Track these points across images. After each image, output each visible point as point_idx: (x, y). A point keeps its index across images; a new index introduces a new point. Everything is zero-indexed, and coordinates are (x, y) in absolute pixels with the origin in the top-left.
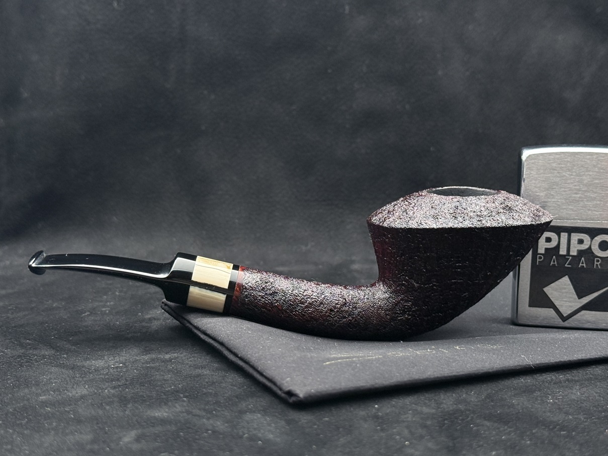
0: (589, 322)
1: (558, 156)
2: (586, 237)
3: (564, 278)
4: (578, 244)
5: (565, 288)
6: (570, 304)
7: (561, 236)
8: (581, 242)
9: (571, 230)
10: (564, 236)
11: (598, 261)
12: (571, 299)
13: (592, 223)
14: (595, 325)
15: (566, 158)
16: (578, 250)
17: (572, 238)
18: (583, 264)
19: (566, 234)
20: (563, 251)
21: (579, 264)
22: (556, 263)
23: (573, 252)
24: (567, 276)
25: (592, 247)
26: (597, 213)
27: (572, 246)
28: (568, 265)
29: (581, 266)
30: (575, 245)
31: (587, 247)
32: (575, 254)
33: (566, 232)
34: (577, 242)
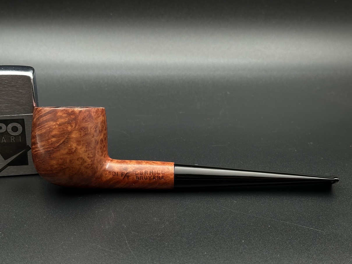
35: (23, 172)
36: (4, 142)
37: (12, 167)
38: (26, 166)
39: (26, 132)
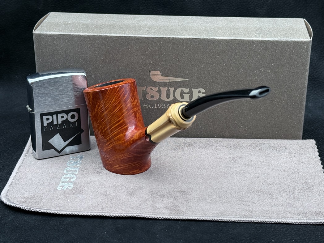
3: (57, 135)
7: (54, 116)
8: (63, 117)
9: (57, 113)
11: (71, 124)
13: (66, 108)
16: (62, 121)
17: (58, 116)
18: (65, 126)
19: (56, 115)
20: (55, 123)
21: (63, 127)
22: (53, 129)
23: (60, 122)
24: (58, 133)
25: (68, 119)
26: (68, 103)
27: (59, 119)
28: (58, 128)
31: (66, 119)
32: (61, 123)
34: (61, 118)
37: (69, 147)
39: (81, 119)
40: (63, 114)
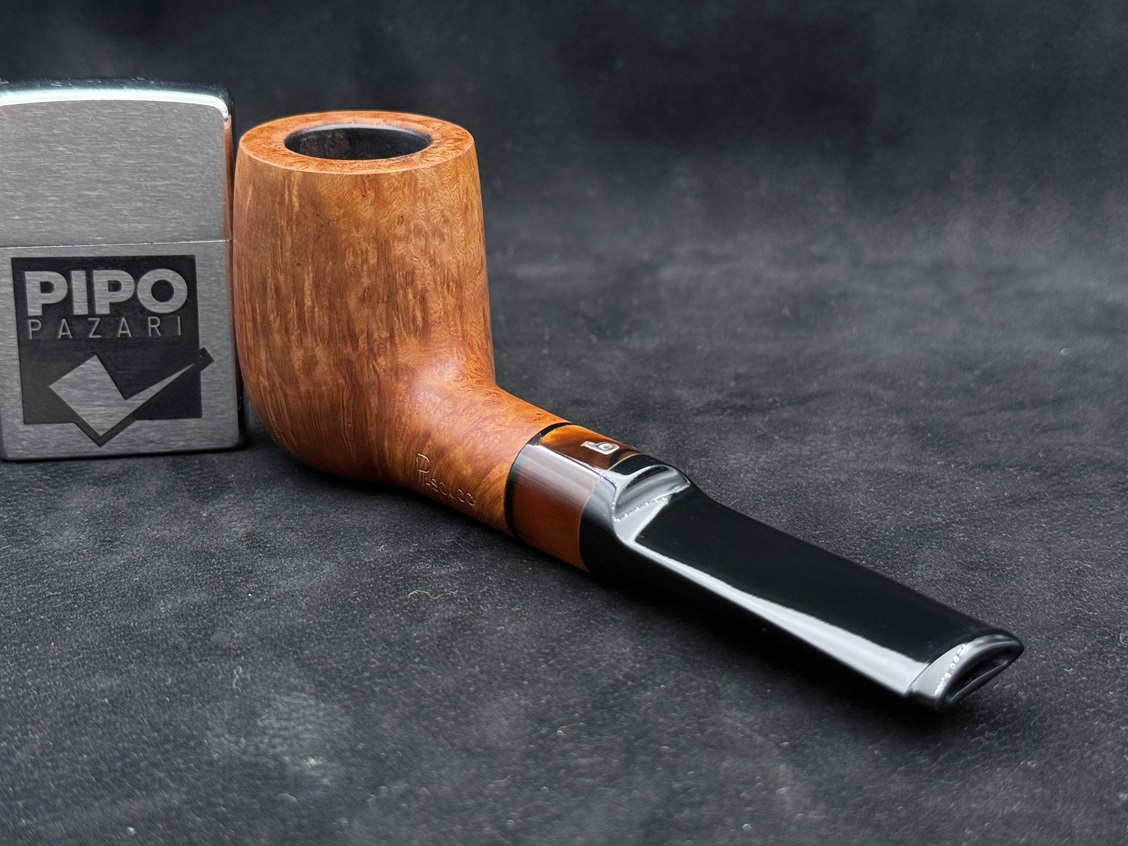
0: (153, 442)
1: (42, 112)
2: (123, 277)
3: (88, 362)
4: (110, 290)
5: (94, 381)
6: (110, 411)
7: (73, 277)
8: (115, 286)
9: (89, 265)
10: (78, 277)
11: (154, 322)
12: (110, 402)
13: (132, 247)
14: (162, 446)
15: (60, 116)
16: (111, 304)
17: (95, 280)
18: (124, 329)
19: (83, 273)
20: (80, 308)
21: (117, 329)
22: (69, 333)
23: (101, 306)
24: (95, 357)
25: (140, 296)
27: (96, 296)
28: (94, 334)
29: (122, 334)
30: (105, 293)
31: (128, 296)
33: (83, 269)
34: (106, 288)
35: (181, 443)
36: (127, 334)
37: (147, 422)
38: (192, 422)
39: (199, 303)
40: (116, 272)
